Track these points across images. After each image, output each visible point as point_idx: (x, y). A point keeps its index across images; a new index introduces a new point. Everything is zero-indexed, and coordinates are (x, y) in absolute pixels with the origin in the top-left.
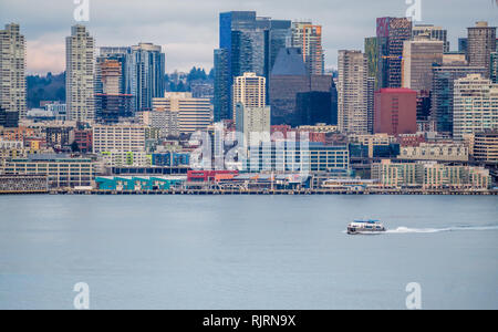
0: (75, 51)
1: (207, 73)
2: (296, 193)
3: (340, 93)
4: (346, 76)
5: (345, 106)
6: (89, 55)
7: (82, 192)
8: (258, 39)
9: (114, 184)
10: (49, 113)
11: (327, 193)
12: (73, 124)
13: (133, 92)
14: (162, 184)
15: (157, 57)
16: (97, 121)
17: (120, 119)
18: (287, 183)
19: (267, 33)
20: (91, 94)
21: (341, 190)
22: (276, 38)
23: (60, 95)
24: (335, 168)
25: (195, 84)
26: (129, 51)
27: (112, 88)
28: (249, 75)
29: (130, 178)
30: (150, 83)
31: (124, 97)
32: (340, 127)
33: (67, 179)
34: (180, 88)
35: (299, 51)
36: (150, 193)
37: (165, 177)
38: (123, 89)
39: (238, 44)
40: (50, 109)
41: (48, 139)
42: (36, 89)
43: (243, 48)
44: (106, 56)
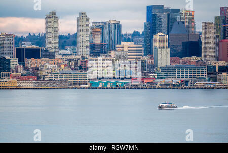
0: (81, 24)
1: (141, 33)
2: (182, 88)
3: (203, 42)
4: (205, 34)
5: (205, 48)
6: (87, 25)
7: (84, 88)
8: (164, 17)
9: (98, 84)
10: (69, 52)
11: (197, 88)
12: (79, 57)
13: (107, 42)
14: (120, 84)
15: (118, 26)
16: (90, 56)
17: (101, 54)
18: (178, 84)
19: (169, 14)
20: (88, 43)
21: (203, 87)
22: (173, 17)
23: (74, 44)
24: (200, 77)
25: (135, 38)
26: (105, 24)
27: (97, 41)
28: (160, 34)
29: (105, 81)
30: (115, 38)
31: (103, 45)
32: (203, 58)
33: (76, 82)
34: (128, 40)
35: (184, 23)
36: (115, 88)
37: (121, 81)
38: (102, 41)
39: (155, 20)
40: (69, 50)
41: (69, 64)
42: (63, 41)
43: (157, 22)
44: (94, 26)
